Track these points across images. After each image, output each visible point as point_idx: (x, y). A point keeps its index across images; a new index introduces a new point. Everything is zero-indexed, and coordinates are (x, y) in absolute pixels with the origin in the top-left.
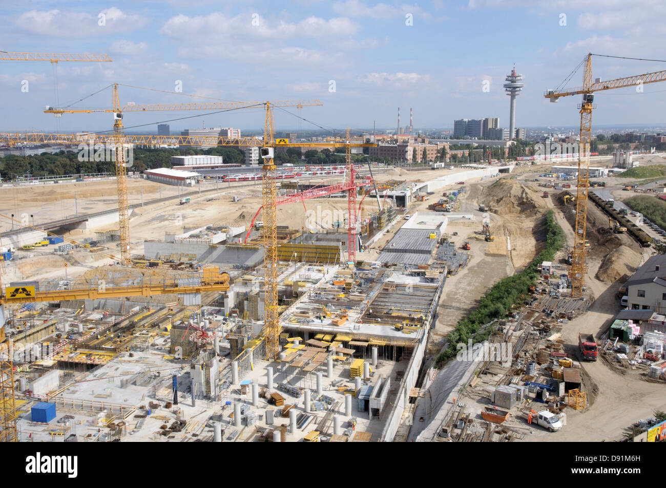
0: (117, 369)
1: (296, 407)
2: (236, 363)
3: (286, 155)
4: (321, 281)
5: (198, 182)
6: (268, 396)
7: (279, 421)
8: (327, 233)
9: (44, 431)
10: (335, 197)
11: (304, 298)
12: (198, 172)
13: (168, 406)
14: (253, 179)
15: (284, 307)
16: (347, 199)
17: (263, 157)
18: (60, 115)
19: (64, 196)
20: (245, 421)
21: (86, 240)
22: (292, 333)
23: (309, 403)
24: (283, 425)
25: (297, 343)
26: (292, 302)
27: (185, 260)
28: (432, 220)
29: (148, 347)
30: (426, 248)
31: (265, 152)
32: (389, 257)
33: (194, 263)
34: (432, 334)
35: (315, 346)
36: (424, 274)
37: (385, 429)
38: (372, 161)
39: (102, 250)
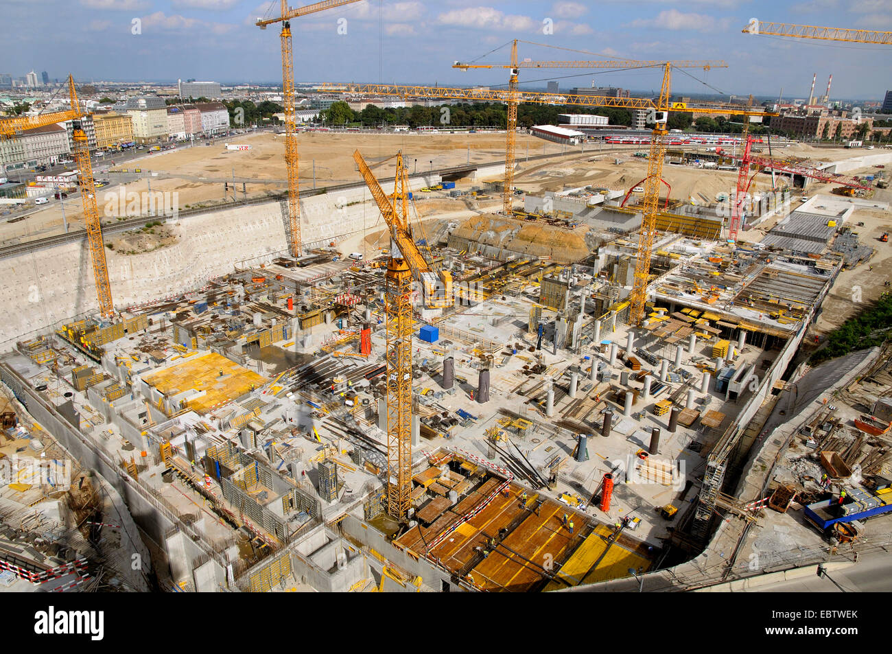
0: (490, 309)
1: (652, 373)
2: (599, 323)
3: (679, 121)
4: (696, 256)
5: (582, 141)
6: (626, 358)
7: (633, 384)
8: (709, 207)
9: (429, 349)
10: (724, 169)
11: (676, 271)
12: (583, 131)
13: (531, 349)
14: (638, 142)
15: (653, 276)
16: (738, 173)
18: (465, 70)
19: (459, 146)
20: (600, 377)
21: (473, 188)
22: (660, 303)
23: (665, 373)
24: (636, 389)
25: (662, 313)
26: (663, 273)
27: (561, 217)
28: (835, 205)
29: (519, 294)
30: (821, 236)
32: (775, 241)
33: (569, 221)
34: (810, 328)
35: (679, 319)
36: (814, 264)
37: (741, 413)
38: (772, 133)
39: (487, 198)
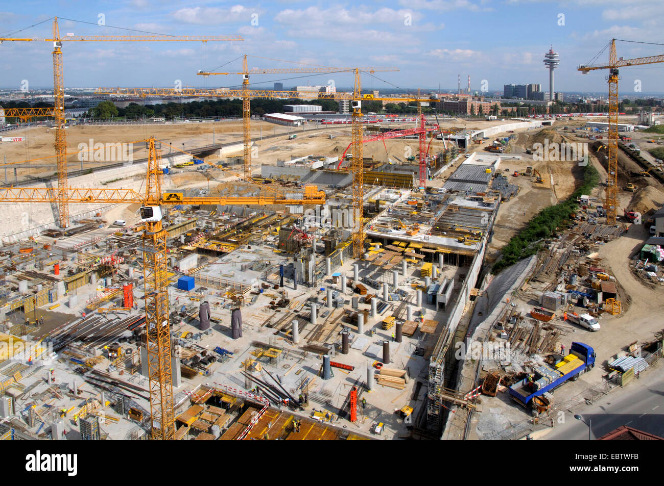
0: (238, 257)
1: (376, 296)
2: (329, 259)
3: (371, 107)
4: (398, 201)
5: (303, 123)
6: (354, 286)
7: (362, 306)
8: (403, 165)
9: (186, 296)
10: (409, 138)
11: (384, 213)
12: (303, 116)
13: (276, 287)
14: (345, 123)
15: (368, 219)
16: (418, 140)
17: (353, 107)
18: (207, 76)
19: (206, 131)
20: (335, 304)
21: (219, 162)
22: (375, 239)
23: (387, 294)
24: (365, 310)
25: (378, 247)
26: (375, 216)
27: (291, 180)
28: (488, 159)
29: (262, 243)
30: (483, 180)
31: (356, 104)
32: (453, 185)
33: (298, 182)
34: (488, 246)
35: (392, 250)
36: (481, 200)
37: (450, 319)
38: (438, 112)
39: (231, 170)
